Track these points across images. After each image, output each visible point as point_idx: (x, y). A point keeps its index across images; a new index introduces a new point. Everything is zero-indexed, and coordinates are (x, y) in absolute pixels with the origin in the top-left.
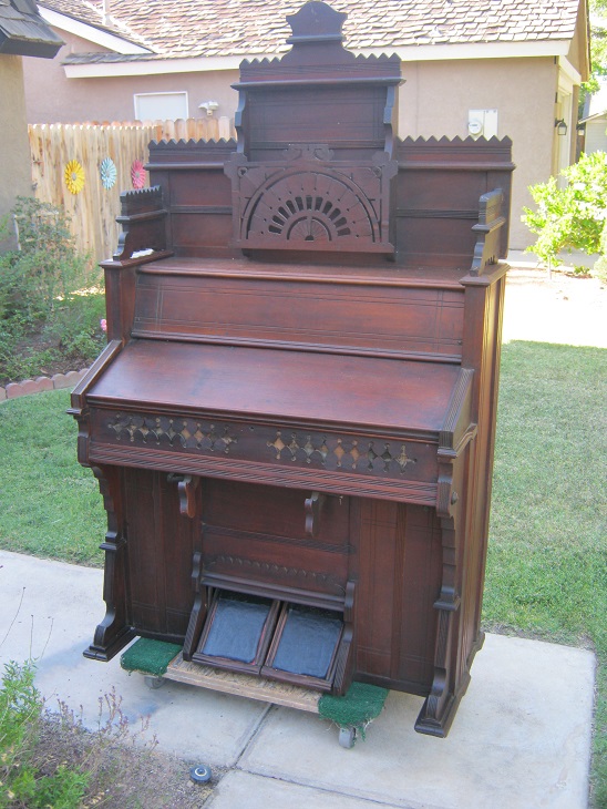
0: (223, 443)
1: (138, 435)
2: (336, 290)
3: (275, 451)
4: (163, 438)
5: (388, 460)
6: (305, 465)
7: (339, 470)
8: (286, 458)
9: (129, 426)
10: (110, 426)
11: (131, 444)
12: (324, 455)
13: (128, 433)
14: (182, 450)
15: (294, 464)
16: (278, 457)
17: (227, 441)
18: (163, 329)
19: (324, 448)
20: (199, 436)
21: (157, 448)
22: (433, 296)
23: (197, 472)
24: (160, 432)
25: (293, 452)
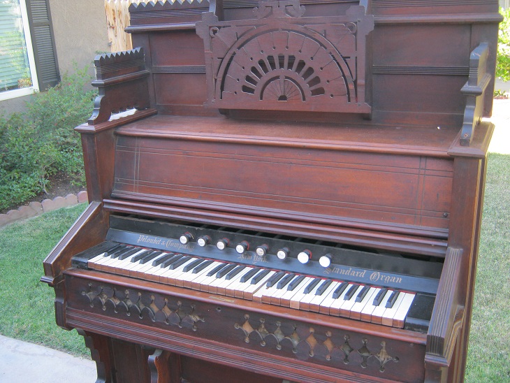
0: (190, 321)
1: (109, 304)
2: (309, 155)
3: (243, 334)
4: (132, 310)
5: (365, 354)
6: (275, 351)
7: (311, 360)
8: (255, 343)
9: (101, 295)
10: (83, 294)
11: (103, 313)
12: (296, 343)
13: (100, 302)
14: (151, 324)
15: (263, 349)
16: (247, 340)
17: (195, 318)
18: (141, 190)
19: (295, 335)
20: (167, 312)
21: (127, 319)
22: (416, 163)
23: (167, 347)
24: (129, 303)
25: (262, 336)
